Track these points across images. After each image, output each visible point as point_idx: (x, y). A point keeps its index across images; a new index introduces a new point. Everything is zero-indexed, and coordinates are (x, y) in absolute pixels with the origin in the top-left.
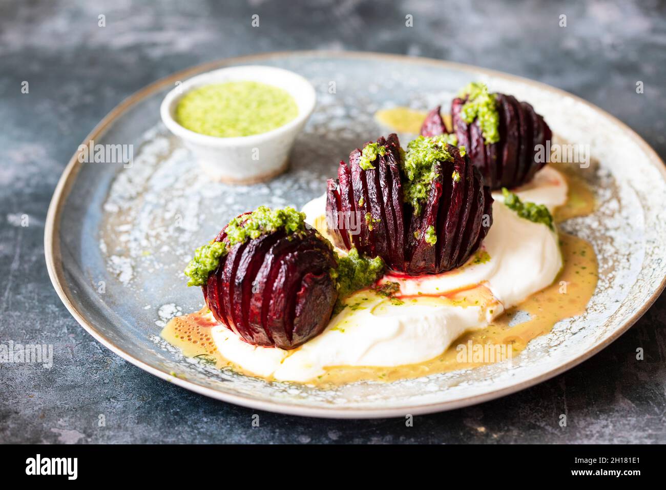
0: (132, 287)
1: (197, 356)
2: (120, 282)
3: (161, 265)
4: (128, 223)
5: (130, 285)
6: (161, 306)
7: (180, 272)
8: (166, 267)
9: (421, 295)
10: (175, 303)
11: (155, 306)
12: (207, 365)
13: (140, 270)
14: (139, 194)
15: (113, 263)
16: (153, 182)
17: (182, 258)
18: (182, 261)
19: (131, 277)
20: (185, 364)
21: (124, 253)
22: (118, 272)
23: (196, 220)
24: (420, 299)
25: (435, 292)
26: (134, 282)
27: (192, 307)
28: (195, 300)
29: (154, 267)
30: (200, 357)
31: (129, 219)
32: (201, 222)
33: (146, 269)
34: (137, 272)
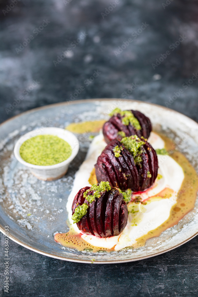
0: (35, 230)
1: (84, 249)
2: (29, 230)
3: (39, 217)
4: (11, 205)
5: (34, 230)
6: (53, 234)
7: (49, 218)
8: (42, 218)
9: (149, 198)
10: (57, 231)
11: (51, 235)
12: (91, 251)
13: (32, 222)
14: (5, 191)
15: (20, 223)
16: (6, 184)
17: (45, 212)
18: (46, 213)
19: (32, 226)
20: (83, 254)
21: (20, 218)
22: (25, 226)
23: (37, 195)
24: (150, 199)
25: (153, 195)
26: (35, 228)
27: (65, 230)
28: (64, 227)
29: (37, 219)
30: (86, 249)
31: (10, 203)
32: (40, 195)
33: (34, 221)
34: (32, 223)
